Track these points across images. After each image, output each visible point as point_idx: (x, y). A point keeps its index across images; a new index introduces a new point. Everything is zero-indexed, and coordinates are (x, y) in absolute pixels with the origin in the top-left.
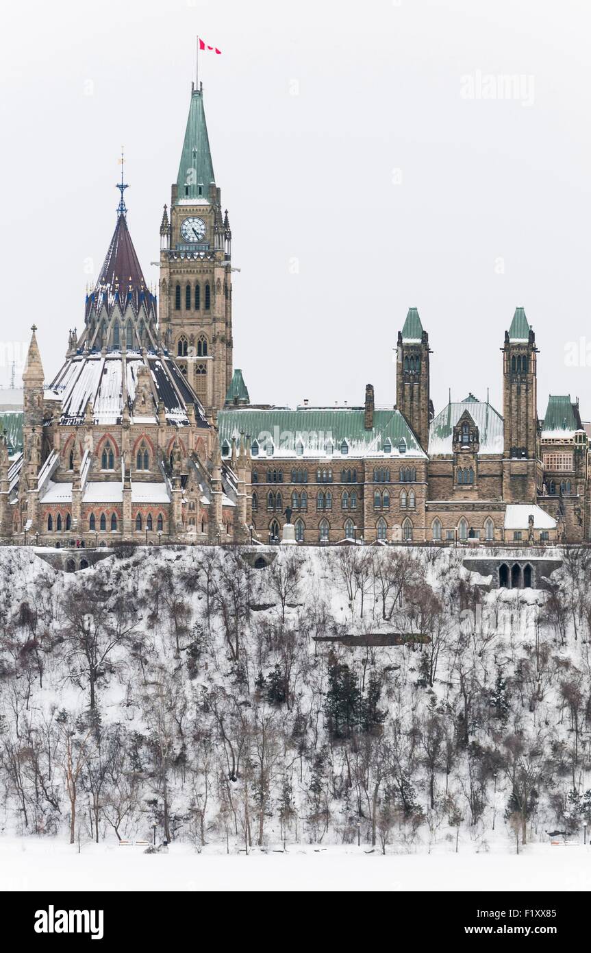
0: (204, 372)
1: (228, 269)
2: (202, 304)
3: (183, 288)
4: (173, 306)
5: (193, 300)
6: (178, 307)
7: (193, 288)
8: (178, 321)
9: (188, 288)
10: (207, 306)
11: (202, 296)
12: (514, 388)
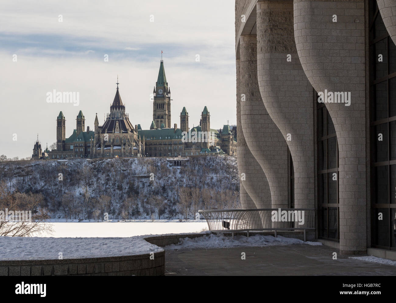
0: (162, 122)
1: (170, 100)
2: (162, 107)
3: (158, 105)
4: (156, 108)
5: (160, 107)
6: (157, 108)
7: (160, 104)
8: (157, 111)
9: (159, 104)
10: (163, 108)
11: (162, 106)
12: (204, 123)
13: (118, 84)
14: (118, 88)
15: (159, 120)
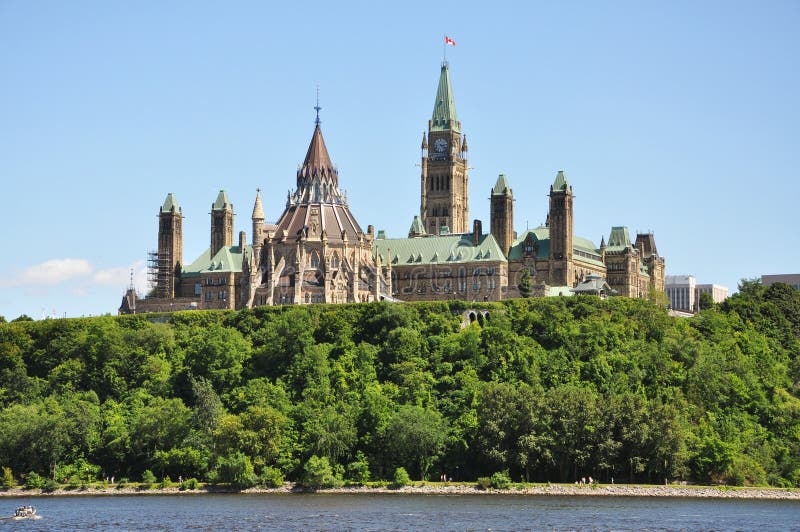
1: (465, 168)
2: (445, 187)
3: (435, 180)
4: (429, 188)
5: (440, 184)
6: (433, 189)
7: (440, 178)
8: (432, 196)
9: (437, 178)
10: (448, 187)
11: (445, 183)
12: (556, 217)
13: (318, 109)
14: (318, 122)
15: (437, 218)
